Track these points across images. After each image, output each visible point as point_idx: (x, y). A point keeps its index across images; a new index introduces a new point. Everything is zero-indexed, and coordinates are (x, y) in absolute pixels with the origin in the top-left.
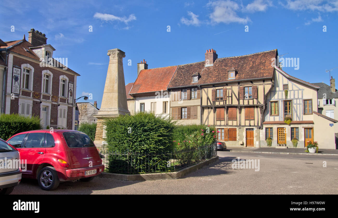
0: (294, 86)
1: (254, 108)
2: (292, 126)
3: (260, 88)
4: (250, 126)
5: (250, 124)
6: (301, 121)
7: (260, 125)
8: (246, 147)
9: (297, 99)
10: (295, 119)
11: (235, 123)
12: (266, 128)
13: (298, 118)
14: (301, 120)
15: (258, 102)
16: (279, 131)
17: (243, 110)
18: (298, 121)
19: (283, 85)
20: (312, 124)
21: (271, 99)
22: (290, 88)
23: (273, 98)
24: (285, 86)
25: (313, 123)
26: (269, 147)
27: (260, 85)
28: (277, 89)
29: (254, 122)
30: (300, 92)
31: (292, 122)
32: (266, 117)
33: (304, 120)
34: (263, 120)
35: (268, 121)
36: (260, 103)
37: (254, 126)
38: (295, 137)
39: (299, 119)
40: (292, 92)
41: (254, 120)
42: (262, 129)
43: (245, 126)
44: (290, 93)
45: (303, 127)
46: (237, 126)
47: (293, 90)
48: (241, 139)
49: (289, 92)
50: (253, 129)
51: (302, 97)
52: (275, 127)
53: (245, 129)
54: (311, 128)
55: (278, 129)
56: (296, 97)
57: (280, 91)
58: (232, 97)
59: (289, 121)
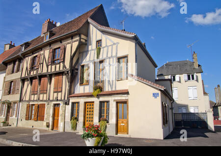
0: (108, 41)
1: (63, 75)
2: (102, 99)
3: (68, 47)
4: (57, 100)
5: (57, 97)
6: (114, 91)
7: (66, 99)
8: (53, 129)
9: (110, 58)
10: (107, 89)
12: (73, 103)
13: (110, 85)
14: (114, 89)
15: (64, 66)
16: (87, 107)
17: (53, 79)
18: (110, 91)
19: (97, 41)
20: (126, 95)
21: (82, 62)
22: (103, 44)
23: (84, 61)
24: (99, 42)
25: (127, 93)
26: (74, 132)
27: (68, 43)
28: (90, 48)
29: (62, 94)
30: (114, 47)
31: (102, 93)
32: (76, 88)
33: (117, 89)
34: (71, 92)
35: (78, 93)
36: (66, 68)
37: (61, 100)
38: (105, 117)
39: (112, 88)
40: (106, 49)
41: (61, 91)
42: (68, 104)
43: (53, 100)
45: (114, 100)
47: (106, 46)
48: (48, 119)
49: (102, 50)
50: (59, 104)
51: (117, 53)
52: (82, 101)
53: (52, 105)
54: (125, 102)
55: (87, 104)
56: (109, 55)
57: (92, 50)
58: (43, 63)
59: (96, 92)
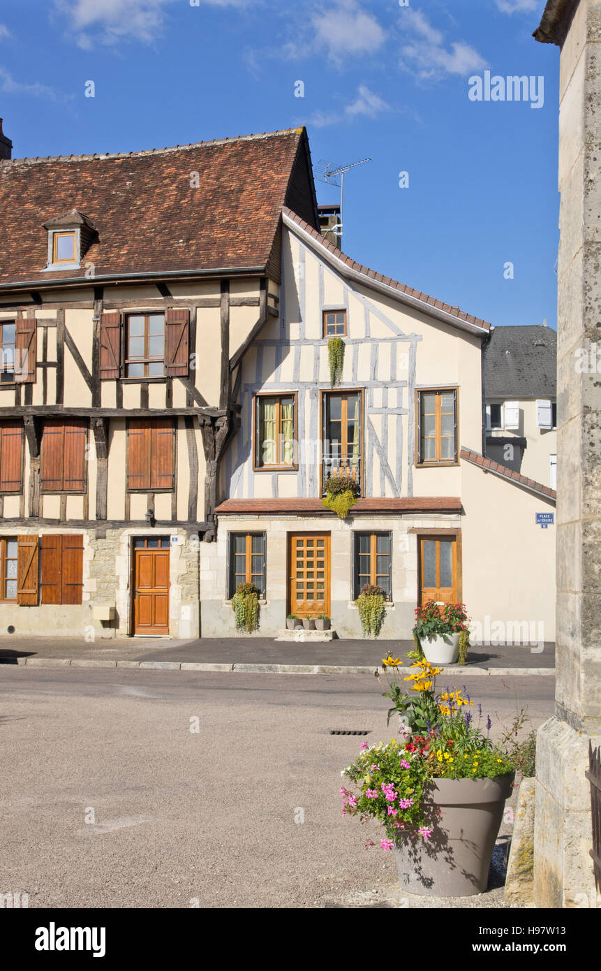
0: (374, 320)
1: (176, 428)
2: (361, 524)
3: (208, 322)
4: (153, 522)
5: (151, 512)
6: (405, 500)
7: (201, 517)
8: (132, 634)
9: (386, 386)
10: (376, 489)
11: (75, 509)
12: (234, 536)
13: (391, 480)
14: (404, 493)
15: (194, 395)
16: (295, 549)
17: (120, 439)
18: (390, 501)
19: (324, 312)
20: (453, 516)
21: (260, 385)
22: (355, 325)
23: (271, 379)
24: (334, 318)
25: (456, 509)
26: (246, 635)
28: (294, 330)
29: (175, 500)
30: (403, 348)
31: (360, 504)
32: (234, 478)
33: (417, 493)
34: (219, 493)
35: (245, 496)
36: (203, 402)
37: (174, 523)
38: (373, 582)
39: (396, 490)
40: (365, 349)
41: (173, 490)
42: (213, 538)
43: (127, 523)
44: (356, 352)
45: (411, 531)
46: (84, 523)
47: (368, 338)
48: (105, 592)
49: (348, 350)
50: (166, 539)
51: (413, 374)
52: (276, 529)
53: (126, 541)
54: (451, 537)
55: (295, 539)
56: (383, 375)
57: (306, 341)
58: (60, 365)
59: (343, 501)
